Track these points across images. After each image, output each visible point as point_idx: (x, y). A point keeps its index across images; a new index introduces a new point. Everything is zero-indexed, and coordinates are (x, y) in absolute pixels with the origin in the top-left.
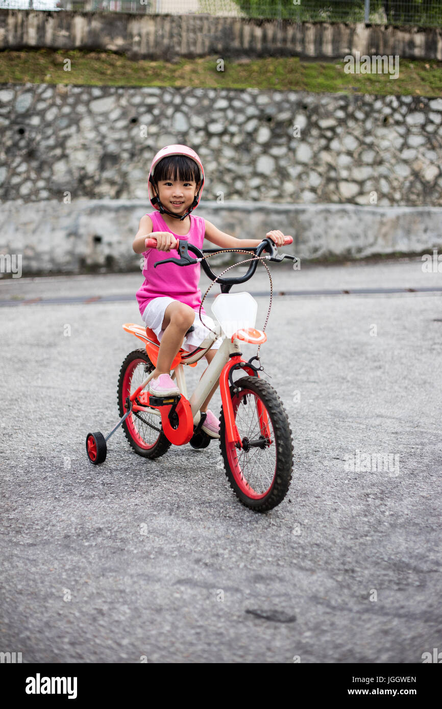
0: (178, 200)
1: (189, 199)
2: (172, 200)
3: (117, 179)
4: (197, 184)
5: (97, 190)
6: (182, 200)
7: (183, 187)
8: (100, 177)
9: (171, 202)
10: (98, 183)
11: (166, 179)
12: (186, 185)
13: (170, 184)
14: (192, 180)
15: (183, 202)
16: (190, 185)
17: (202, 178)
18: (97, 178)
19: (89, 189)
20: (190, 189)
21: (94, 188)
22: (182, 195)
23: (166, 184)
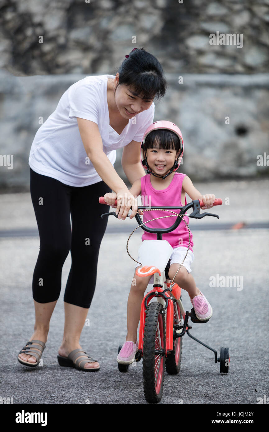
0: (160, 163)
1: (171, 163)
2: (157, 163)
3: (93, 41)
4: (177, 152)
5: (62, 59)
6: (164, 163)
7: (165, 154)
8: (67, 40)
9: (156, 165)
10: (63, 48)
11: (152, 148)
12: (168, 152)
13: (155, 152)
14: (173, 149)
15: (165, 166)
16: (171, 152)
17: (181, 147)
18: (62, 40)
19: (49, 57)
20: (171, 155)
21: (57, 55)
22: (164, 160)
23: (152, 151)
